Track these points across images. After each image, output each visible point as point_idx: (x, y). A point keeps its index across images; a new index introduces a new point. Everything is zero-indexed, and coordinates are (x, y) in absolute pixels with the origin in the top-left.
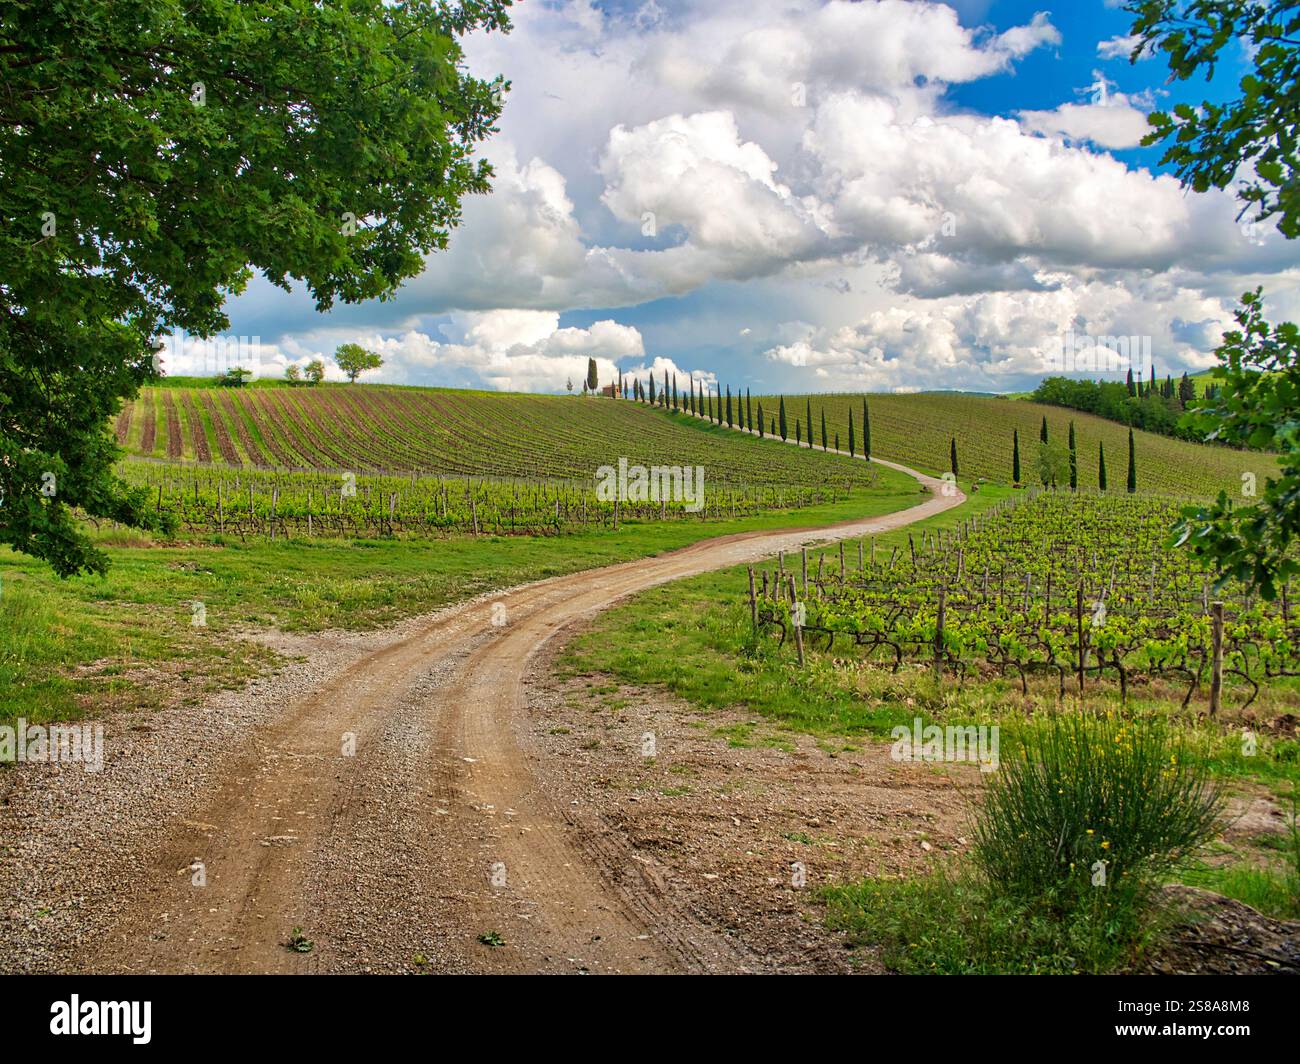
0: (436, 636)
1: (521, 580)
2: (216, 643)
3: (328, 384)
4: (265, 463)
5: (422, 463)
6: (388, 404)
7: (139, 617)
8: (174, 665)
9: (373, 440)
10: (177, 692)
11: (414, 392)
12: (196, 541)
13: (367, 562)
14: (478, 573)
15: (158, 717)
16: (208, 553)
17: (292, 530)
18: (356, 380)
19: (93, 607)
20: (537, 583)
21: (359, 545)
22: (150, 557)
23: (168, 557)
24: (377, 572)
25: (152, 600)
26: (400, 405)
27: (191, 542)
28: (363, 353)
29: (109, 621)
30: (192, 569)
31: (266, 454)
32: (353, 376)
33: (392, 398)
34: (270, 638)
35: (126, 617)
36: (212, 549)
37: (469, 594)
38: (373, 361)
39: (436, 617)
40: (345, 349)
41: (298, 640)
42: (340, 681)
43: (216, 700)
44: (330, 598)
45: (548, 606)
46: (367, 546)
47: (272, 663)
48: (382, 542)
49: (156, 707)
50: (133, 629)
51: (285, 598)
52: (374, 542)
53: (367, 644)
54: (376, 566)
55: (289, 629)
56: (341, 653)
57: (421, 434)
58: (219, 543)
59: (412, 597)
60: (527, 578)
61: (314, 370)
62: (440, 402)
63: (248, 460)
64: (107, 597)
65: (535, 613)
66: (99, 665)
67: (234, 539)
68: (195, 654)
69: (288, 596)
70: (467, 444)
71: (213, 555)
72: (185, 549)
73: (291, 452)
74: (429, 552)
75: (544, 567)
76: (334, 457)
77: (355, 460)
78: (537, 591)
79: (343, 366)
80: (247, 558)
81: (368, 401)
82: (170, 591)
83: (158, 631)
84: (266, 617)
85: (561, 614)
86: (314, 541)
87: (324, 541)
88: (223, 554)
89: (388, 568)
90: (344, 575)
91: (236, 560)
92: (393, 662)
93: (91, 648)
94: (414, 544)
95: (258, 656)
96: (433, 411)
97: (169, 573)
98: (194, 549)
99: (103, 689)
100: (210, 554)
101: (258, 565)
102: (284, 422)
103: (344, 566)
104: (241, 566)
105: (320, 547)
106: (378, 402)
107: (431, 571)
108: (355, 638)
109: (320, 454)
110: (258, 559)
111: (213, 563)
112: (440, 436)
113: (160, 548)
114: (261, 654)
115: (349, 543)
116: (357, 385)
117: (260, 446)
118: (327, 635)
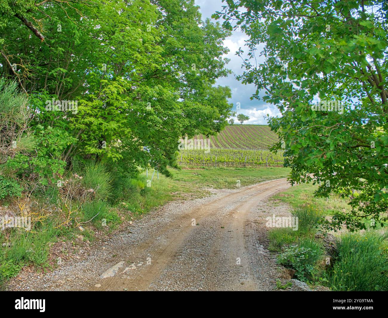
0: (248, 191)
1: (274, 178)
2: (199, 190)
3: (235, 125)
4: (218, 147)
5: (260, 146)
6: (251, 130)
7: (184, 184)
8: (190, 194)
9: (247, 140)
10: (190, 198)
11: (258, 126)
12: (198, 168)
13: (237, 173)
14: (264, 177)
15: (186, 201)
16: (200, 171)
17: (221, 165)
18: (243, 124)
19: (176, 182)
20: (278, 179)
21: (236, 169)
22: (188, 171)
23: (192, 171)
24: (239, 176)
25: (187, 181)
26: (254, 130)
27: (197, 168)
28: (244, 116)
29: (179, 185)
30: (197, 174)
31: (219, 144)
32: (242, 122)
33: (252, 128)
34: (211, 190)
35: (182, 184)
36: (202, 170)
37: (260, 182)
38: (247, 118)
39: (249, 187)
40: (240, 115)
41: (217, 190)
42: (222, 198)
43: (197, 200)
44: (226, 182)
45: (279, 185)
46: (238, 169)
47: (209, 194)
48: (242, 169)
49: (185, 200)
50: (183, 187)
51: (216, 181)
52: (241, 169)
53: (232, 192)
54: (239, 174)
55: (215, 188)
56: (224, 193)
57: (260, 138)
58: (204, 168)
59: (245, 182)
60: (276, 178)
61: (231, 121)
62: (265, 129)
63: (214, 146)
64: (178, 180)
65: (274, 187)
66: (176, 193)
67: (207, 167)
68: (195, 192)
69: (217, 181)
70: (272, 140)
71: (202, 171)
72: (195, 170)
73: (225, 143)
74: (254, 171)
75: (282, 176)
76: (236, 145)
77: (242, 145)
78: (278, 181)
79: (239, 120)
80: (209, 172)
81: (246, 129)
82: (191, 179)
83: (188, 187)
84: (211, 185)
85: (280, 187)
86: (226, 168)
87: (228, 168)
88: (204, 171)
89: (242, 175)
90: (231, 176)
91: (206, 172)
92: (235, 195)
93: (175, 190)
94: (250, 169)
95: (207, 193)
96: (263, 132)
97: (191, 175)
98: (198, 170)
99: (177, 197)
100: (201, 171)
101: (211, 174)
102: (224, 135)
103: (231, 174)
104: (207, 174)
105: (227, 169)
106: (249, 129)
107: (252, 176)
108: (229, 190)
109: (233, 144)
110: (212, 172)
111: (201, 173)
112: (265, 138)
113: (190, 169)
114: (208, 193)
115: (234, 169)
116: (243, 125)
117: (217, 142)
118: (223, 190)
